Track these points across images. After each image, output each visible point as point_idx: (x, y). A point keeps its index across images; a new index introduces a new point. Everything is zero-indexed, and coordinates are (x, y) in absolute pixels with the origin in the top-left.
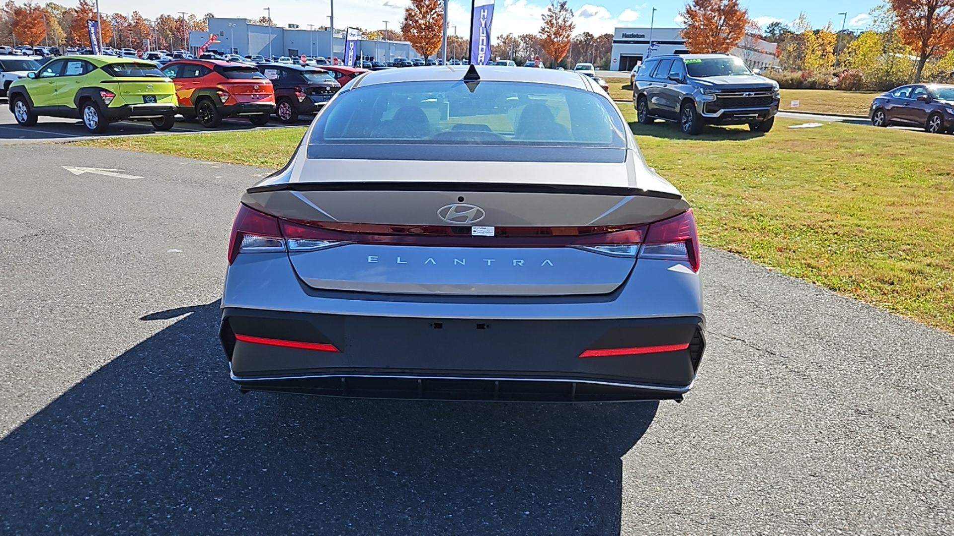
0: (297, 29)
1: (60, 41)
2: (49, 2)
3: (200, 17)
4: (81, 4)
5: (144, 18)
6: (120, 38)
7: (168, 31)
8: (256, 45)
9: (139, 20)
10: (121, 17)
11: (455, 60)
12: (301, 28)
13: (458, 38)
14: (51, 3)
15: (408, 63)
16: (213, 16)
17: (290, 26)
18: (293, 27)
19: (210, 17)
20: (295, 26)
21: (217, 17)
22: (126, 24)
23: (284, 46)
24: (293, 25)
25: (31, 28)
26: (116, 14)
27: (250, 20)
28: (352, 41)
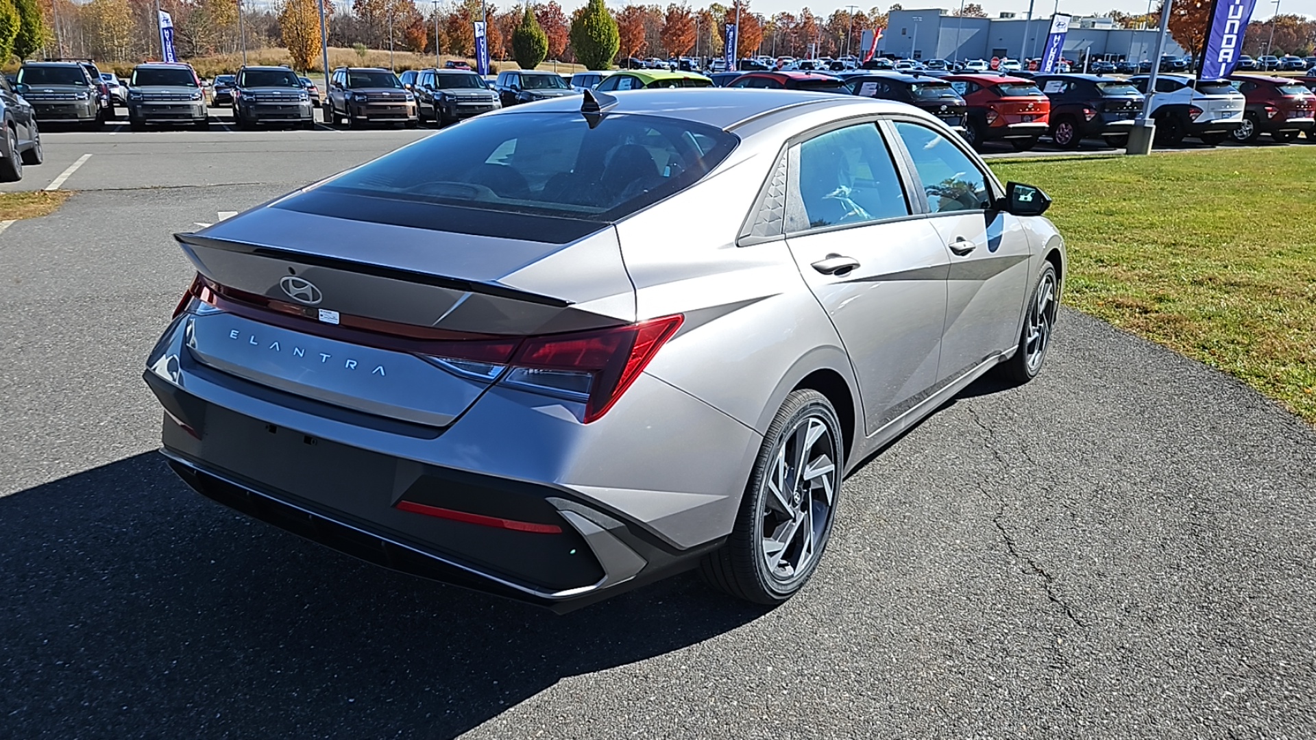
0: (1013, 19)
1: (716, 50)
2: (713, 3)
3: (884, 10)
4: (735, 3)
5: (815, 16)
6: (782, 44)
7: (841, 32)
8: (946, 45)
9: (808, 18)
10: (789, 16)
11: (1267, 56)
12: (1016, 18)
13: (1296, 18)
14: (715, 4)
15: (1178, 63)
16: (900, 7)
17: (1002, 15)
18: (1007, 16)
19: (897, 10)
20: (1010, 15)
21: (906, 9)
22: (792, 25)
23: (987, 45)
24: (1007, 14)
25: (679, 36)
26: (783, 14)
27: (946, 11)
28: (1058, 34)
